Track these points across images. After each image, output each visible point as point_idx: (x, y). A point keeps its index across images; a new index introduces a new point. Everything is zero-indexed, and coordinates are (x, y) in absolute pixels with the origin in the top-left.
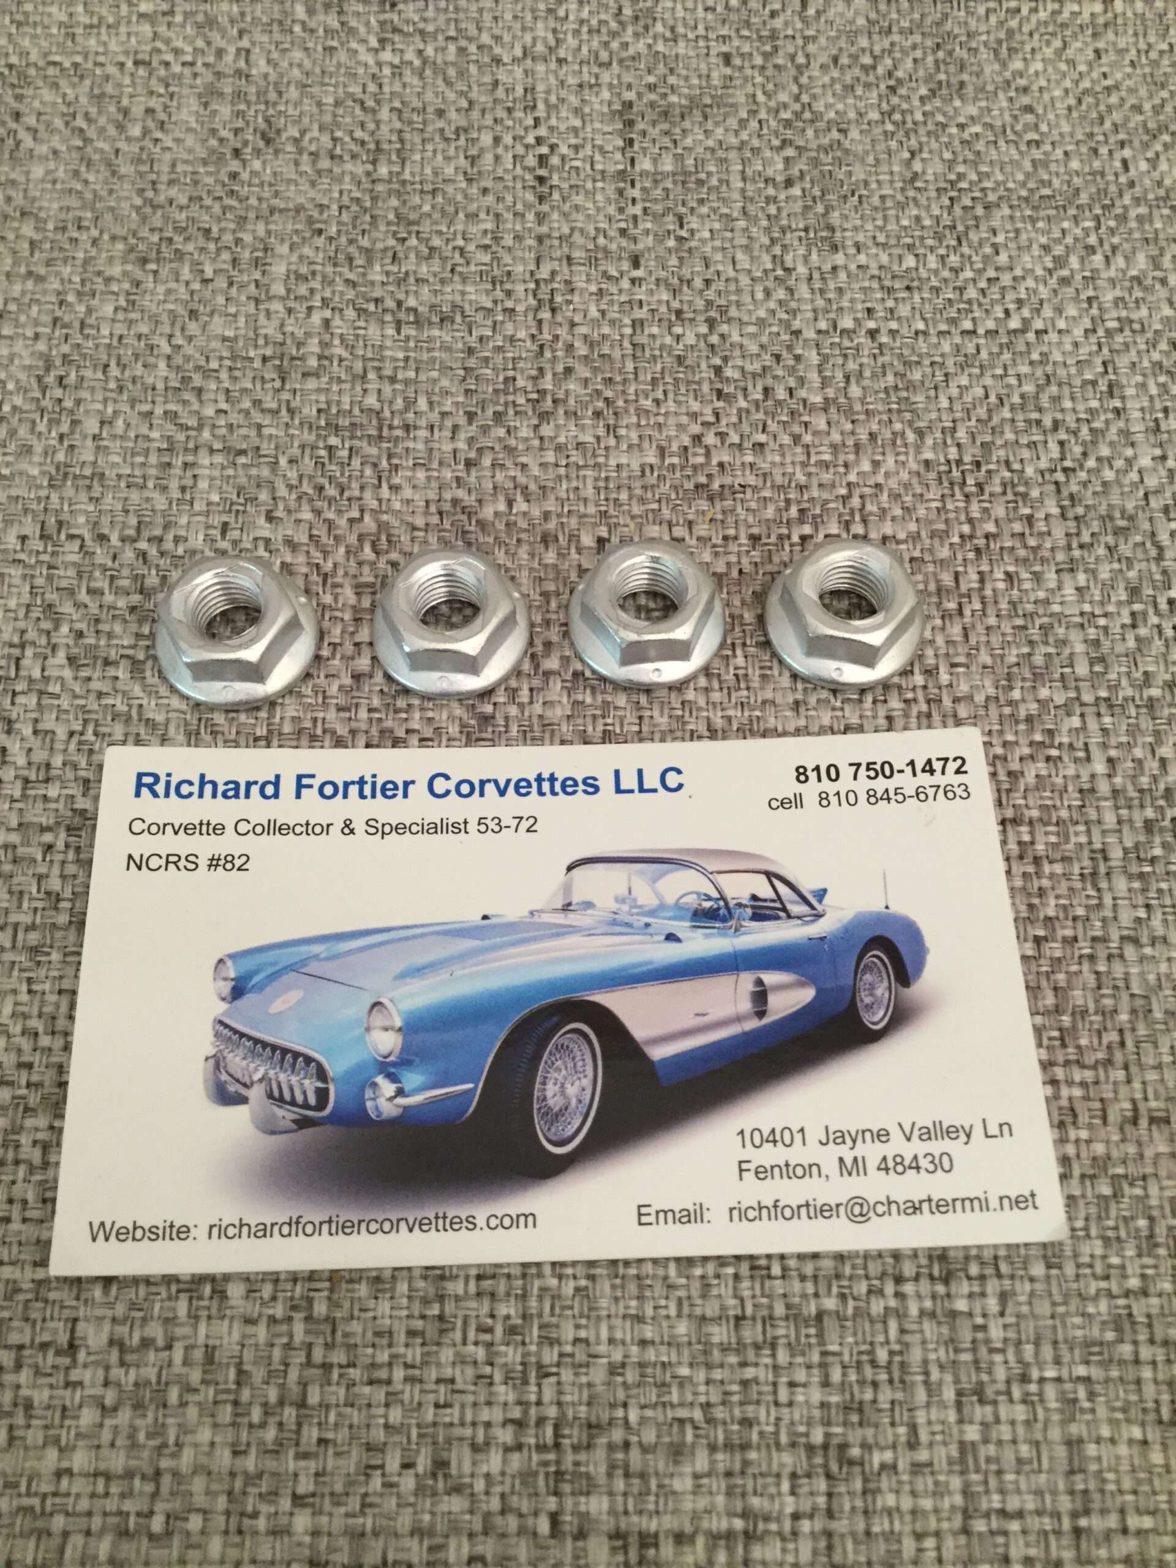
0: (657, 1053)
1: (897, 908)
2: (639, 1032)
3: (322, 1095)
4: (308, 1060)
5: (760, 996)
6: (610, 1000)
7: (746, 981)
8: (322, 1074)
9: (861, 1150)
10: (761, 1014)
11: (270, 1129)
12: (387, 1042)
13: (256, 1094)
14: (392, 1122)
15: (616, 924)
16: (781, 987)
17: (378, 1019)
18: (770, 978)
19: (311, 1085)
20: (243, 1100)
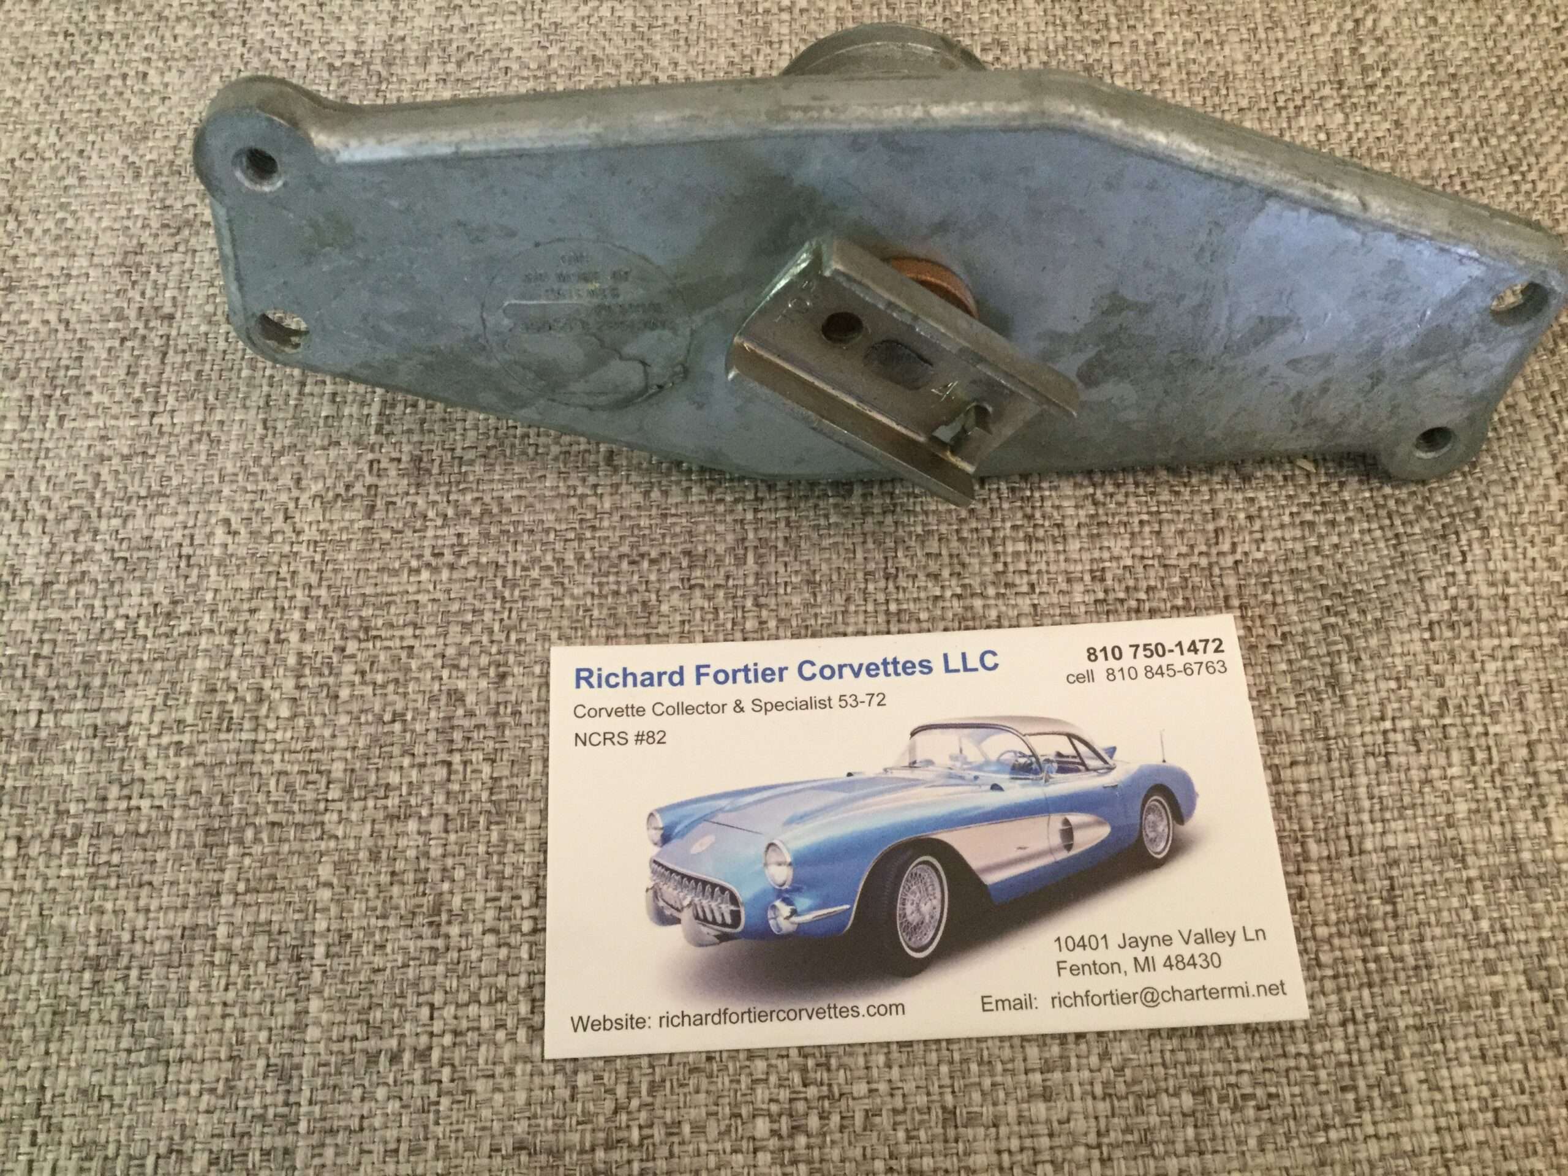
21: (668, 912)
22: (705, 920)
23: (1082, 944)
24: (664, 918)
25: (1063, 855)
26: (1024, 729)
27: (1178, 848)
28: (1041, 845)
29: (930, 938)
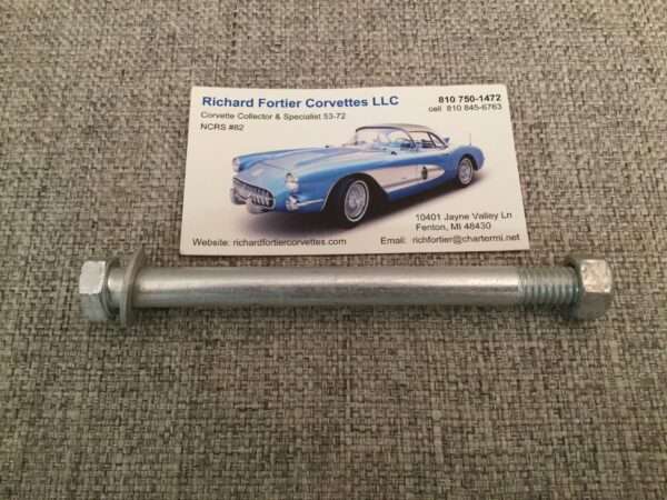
0: (388, 190)
1: (474, 144)
2: (382, 184)
3: (271, 202)
4: (266, 191)
5: (425, 173)
6: (372, 173)
7: (420, 168)
8: (270, 195)
9: (459, 221)
10: (425, 178)
11: (253, 212)
12: (293, 186)
13: (248, 201)
14: (296, 211)
15: (374, 149)
16: (431, 170)
17: (290, 179)
18: (428, 167)
19: (267, 199)
20: (244, 203)
21: (241, 199)
22: (257, 203)
23: (428, 217)
24: (238, 201)
25: (421, 181)
26: (408, 129)
27: (474, 180)
28: (413, 177)
29: (359, 214)
